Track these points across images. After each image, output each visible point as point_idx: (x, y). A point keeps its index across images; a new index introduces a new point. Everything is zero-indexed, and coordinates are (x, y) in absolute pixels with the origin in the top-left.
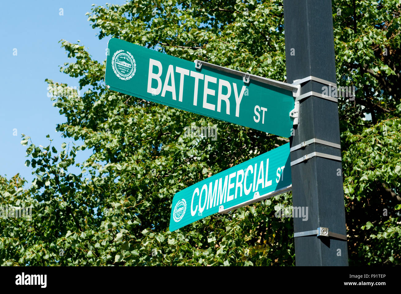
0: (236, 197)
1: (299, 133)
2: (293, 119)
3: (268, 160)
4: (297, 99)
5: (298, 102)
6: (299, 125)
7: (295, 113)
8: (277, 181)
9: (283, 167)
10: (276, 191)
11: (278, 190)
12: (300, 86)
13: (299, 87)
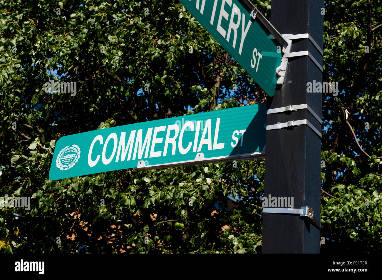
0: (165, 154)
1: (283, 94)
2: (278, 76)
3: (218, 120)
4: (285, 56)
5: (287, 60)
6: (283, 85)
7: (281, 70)
8: (233, 146)
9: (243, 131)
10: (231, 157)
11: (233, 156)
12: (291, 41)
13: (290, 43)
